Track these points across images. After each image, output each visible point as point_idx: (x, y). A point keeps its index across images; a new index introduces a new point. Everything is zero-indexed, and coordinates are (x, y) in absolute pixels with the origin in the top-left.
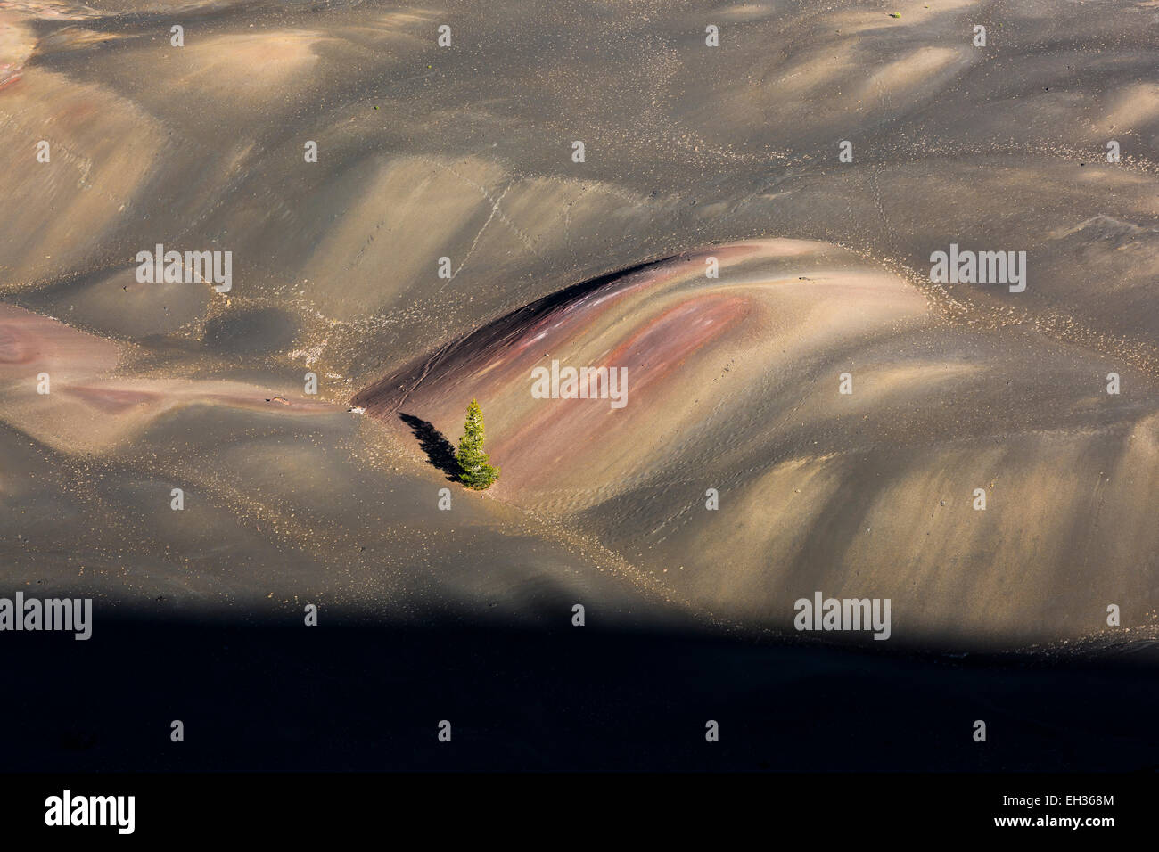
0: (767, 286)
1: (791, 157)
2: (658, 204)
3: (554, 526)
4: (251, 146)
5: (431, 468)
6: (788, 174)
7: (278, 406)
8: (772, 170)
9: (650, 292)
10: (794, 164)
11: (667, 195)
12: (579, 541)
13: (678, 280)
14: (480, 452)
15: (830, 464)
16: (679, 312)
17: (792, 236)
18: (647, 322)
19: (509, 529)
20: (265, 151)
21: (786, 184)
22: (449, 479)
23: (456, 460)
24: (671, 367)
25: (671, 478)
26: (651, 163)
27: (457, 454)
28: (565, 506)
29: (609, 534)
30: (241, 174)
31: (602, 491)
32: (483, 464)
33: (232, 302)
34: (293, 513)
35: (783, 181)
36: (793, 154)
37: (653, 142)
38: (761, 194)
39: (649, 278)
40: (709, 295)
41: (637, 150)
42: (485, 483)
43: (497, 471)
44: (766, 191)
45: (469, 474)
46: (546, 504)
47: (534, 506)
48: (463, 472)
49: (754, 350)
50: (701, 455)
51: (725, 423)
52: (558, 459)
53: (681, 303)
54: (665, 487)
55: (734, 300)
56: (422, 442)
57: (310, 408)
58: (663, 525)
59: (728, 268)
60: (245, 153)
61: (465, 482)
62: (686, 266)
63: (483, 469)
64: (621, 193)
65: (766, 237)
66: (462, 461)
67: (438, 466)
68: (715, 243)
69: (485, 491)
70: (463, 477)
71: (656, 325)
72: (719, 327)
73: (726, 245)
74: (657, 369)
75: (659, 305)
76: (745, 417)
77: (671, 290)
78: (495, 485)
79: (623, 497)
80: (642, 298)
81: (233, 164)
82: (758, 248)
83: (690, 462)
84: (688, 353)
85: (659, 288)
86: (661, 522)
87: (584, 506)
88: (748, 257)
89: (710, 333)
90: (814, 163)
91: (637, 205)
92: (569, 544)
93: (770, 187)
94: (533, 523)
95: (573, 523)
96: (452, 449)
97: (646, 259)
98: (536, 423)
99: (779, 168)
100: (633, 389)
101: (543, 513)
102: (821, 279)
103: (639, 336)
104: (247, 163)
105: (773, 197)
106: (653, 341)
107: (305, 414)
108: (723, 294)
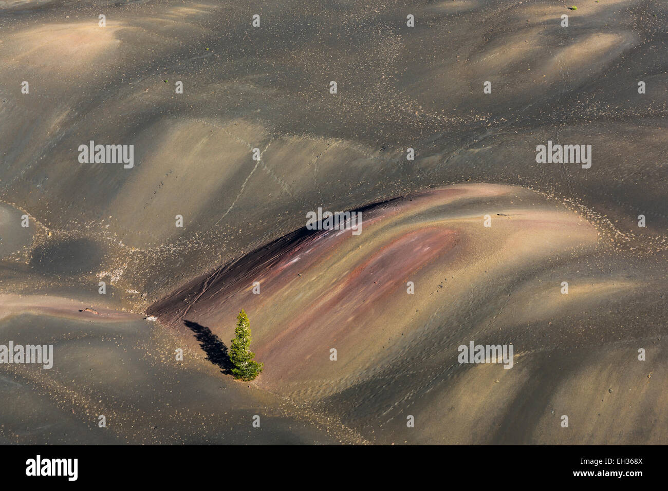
0: (472, 221)
1: (490, 119)
2: (387, 156)
3: (305, 409)
4: (67, 112)
5: (209, 364)
6: (489, 133)
7: (89, 315)
8: (476, 130)
9: (380, 226)
10: (493, 124)
11: (393, 149)
12: (326, 421)
13: (402, 215)
14: (248, 351)
15: (522, 360)
16: (403, 241)
17: (492, 181)
18: (378, 249)
19: (270, 412)
20: (78, 116)
21: (487, 141)
22: (223, 372)
23: (228, 357)
24: (397, 284)
25: (397, 371)
26: (382, 125)
27: (229, 352)
28: (314, 394)
29: (349, 415)
30: (59, 133)
31: (343, 382)
32: (250, 361)
33: (53, 234)
34: (101, 399)
35: (485, 139)
36: (492, 117)
37: (383, 108)
38: (467, 149)
39: (379, 214)
40: (427, 228)
41: (370, 114)
42: (252, 376)
43: (261, 366)
44: (471, 147)
45: (238, 368)
46: (299, 392)
47: (290, 394)
48: (234, 367)
49: (462, 271)
50: (421, 353)
51: (439, 328)
52: (308, 357)
53: (405, 234)
54: (393, 378)
55: (447, 232)
56: (202, 343)
57: (114, 316)
58: (391, 408)
59: (442, 206)
60: (63, 117)
61: (236, 375)
62: (408, 205)
63: (250, 365)
64: (357, 148)
65: (471, 182)
66: (233, 358)
67: (214, 362)
68: (432, 187)
69: (252, 382)
70: (234, 371)
71: (385, 252)
72: (435, 252)
73: (440, 189)
74: (387, 285)
75: (387, 235)
76: (455, 324)
77: (397, 224)
78: (259, 377)
79: (360, 387)
80: (374, 230)
81: (53, 126)
82: (465, 191)
83: (413, 359)
84: (410, 273)
85: (388, 222)
86: (389, 406)
87: (329, 393)
88: (458, 197)
89: (427, 257)
90: (509, 124)
91: (371, 158)
92: (317, 423)
93: (475, 143)
94: (289, 406)
95: (320, 407)
96: (226, 349)
97: (377, 199)
98: (291, 328)
99: (481, 128)
100: (367, 302)
101: (297, 399)
102: (513, 215)
103: (372, 260)
104: (64, 125)
105: (477, 150)
106: (383, 264)
107: (110, 321)
108: (440, 227)
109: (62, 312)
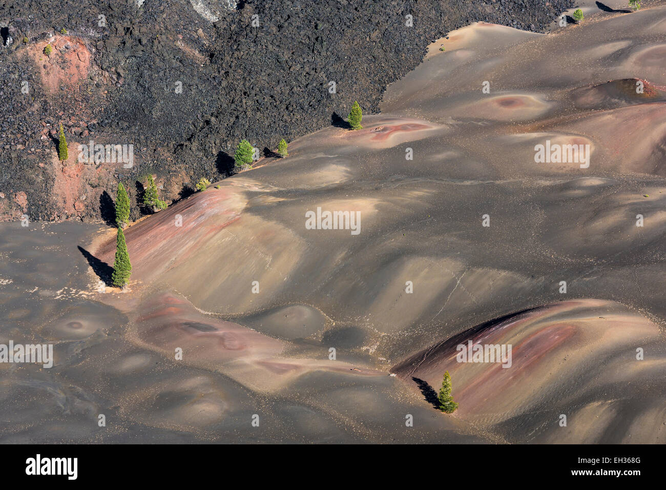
0: (584, 321)
1: (596, 261)
2: (534, 281)
3: (483, 431)
4: (346, 251)
5: (426, 402)
6: (595, 269)
7: (356, 372)
8: (588, 267)
9: (530, 323)
10: (598, 264)
11: (538, 277)
12: (495, 438)
13: (543, 317)
14: (449, 395)
15: (612, 404)
16: (544, 332)
17: (596, 298)
18: (528, 337)
19: (462, 432)
20: (352, 254)
21: (593, 274)
22: (435, 408)
23: (438, 399)
24: (539, 357)
25: (538, 409)
26: (531, 263)
27: (438, 396)
28: (488, 422)
29: (509, 435)
30: (341, 264)
31: (506, 415)
32: (451, 401)
33: (336, 324)
34: (362, 422)
35: (592, 272)
36: (598, 259)
37: (533, 253)
38: (582, 278)
39: (529, 316)
40: (558, 324)
41: (525, 256)
42: (452, 410)
43: (457, 404)
44: (585, 277)
45: (444, 405)
46: (480, 420)
47: (474, 421)
48: (441, 405)
49: (578, 351)
50: (553, 399)
51: (563, 384)
52: (486, 400)
53: (544, 328)
54: (535, 414)
55: (569, 327)
56: (422, 391)
57: (371, 373)
58: (534, 431)
59: (566, 312)
60: (343, 254)
61: (442, 409)
62: (547, 311)
63: (451, 404)
64: (517, 276)
65: (584, 298)
66: (441, 399)
67: (429, 402)
68: (561, 300)
69: (452, 414)
70: (441, 407)
71: (533, 338)
72: (562, 339)
73: (566, 301)
74: (532, 358)
75: (534, 328)
76: (573, 382)
77: (539, 322)
78: (456, 411)
79: (516, 418)
80: (526, 325)
81: (336, 260)
82: (580, 303)
83: (547, 402)
84: (547, 351)
85: (534, 321)
86: (533, 430)
87: (497, 422)
88: (577, 307)
89: (557, 342)
90: (607, 264)
91: (525, 282)
92: (490, 439)
93: (587, 275)
94: (473, 429)
95: (492, 429)
96: (436, 394)
97: (528, 307)
98: (476, 382)
99: (591, 266)
100: (521, 368)
101: (478, 425)
102: (609, 318)
103: (524, 343)
104: (344, 259)
105: (588, 279)
106: (531, 345)
107: (368, 376)
108: (564, 324)
109: (340, 370)
